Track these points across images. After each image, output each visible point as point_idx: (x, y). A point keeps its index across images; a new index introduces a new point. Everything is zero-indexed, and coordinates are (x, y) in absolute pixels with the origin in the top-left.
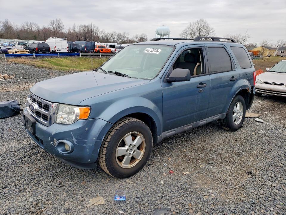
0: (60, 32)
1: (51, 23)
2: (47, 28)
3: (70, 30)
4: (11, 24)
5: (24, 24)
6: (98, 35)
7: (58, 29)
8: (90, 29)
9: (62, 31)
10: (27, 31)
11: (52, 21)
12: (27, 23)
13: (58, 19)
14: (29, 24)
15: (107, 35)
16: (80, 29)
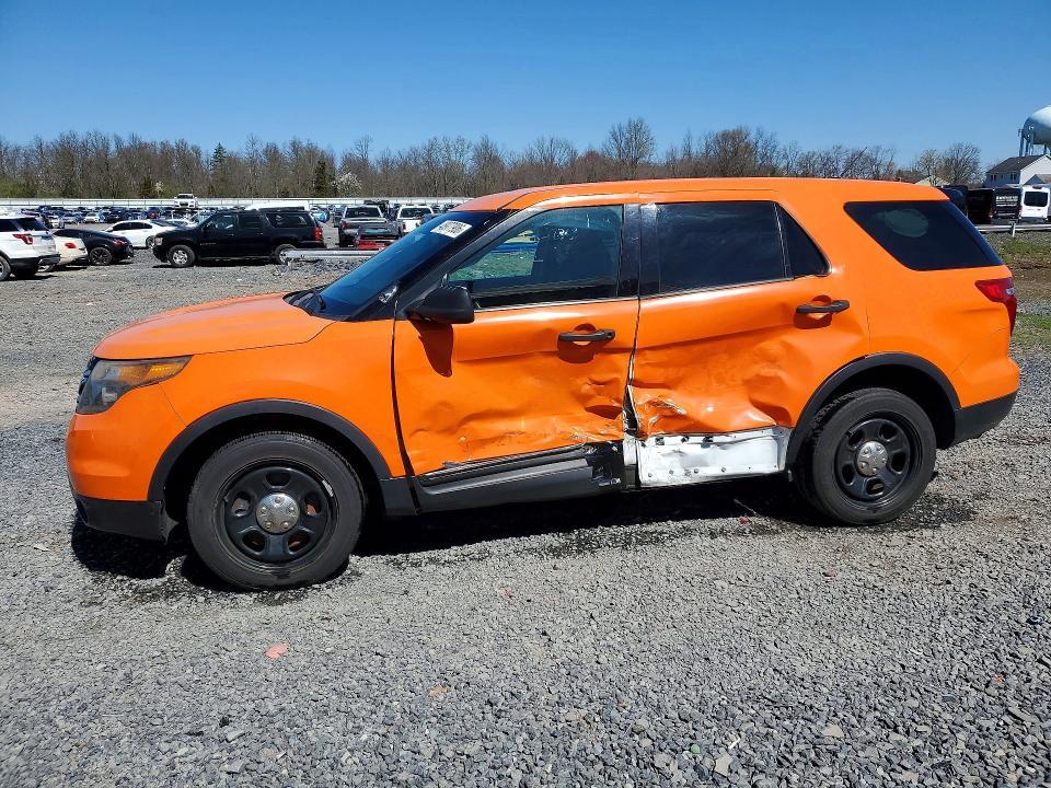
0: (640, 161)
1: (614, 135)
2: (600, 152)
3: (672, 154)
4: (497, 151)
5: (532, 145)
6: (774, 161)
7: (633, 154)
8: (743, 144)
9: (645, 159)
10: (539, 166)
11: (616, 130)
12: (540, 146)
13: (635, 119)
14: (547, 144)
15: (808, 159)
16: (707, 146)
